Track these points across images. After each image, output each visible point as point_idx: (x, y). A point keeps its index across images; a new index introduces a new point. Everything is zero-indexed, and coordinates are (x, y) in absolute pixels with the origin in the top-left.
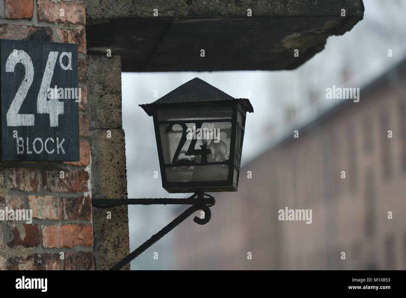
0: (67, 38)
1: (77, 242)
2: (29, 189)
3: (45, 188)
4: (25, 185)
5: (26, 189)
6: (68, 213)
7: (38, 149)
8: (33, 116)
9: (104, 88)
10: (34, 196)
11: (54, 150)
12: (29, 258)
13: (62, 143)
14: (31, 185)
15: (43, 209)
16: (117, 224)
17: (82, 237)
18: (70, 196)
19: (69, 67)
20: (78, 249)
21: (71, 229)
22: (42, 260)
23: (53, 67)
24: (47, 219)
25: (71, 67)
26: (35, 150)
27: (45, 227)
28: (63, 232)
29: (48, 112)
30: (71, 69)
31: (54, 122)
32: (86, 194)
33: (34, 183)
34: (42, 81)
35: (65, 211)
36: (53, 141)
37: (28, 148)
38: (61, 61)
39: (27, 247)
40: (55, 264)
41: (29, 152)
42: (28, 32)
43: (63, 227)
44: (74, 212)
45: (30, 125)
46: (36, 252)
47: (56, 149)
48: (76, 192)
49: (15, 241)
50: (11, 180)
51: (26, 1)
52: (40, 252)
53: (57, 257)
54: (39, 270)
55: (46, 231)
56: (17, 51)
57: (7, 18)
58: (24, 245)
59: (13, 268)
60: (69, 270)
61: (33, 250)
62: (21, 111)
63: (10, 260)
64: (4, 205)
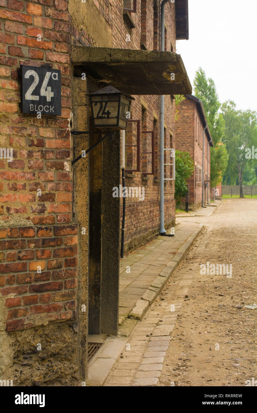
0: (60, 68)
1: (62, 147)
2: (39, 125)
3: (48, 125)
5: (38, 125)
6: (58, 136)
7: (41, 109)
8: (39, 96)
9: (80, 90)
10: (42, 128)
12: (38, 151)
15: (46, 133)
16: (83, 141)
17: (65, 145)
18: (60, 129)
19: (57, 79)
20: (64, 149)
21: (59, 141)
22: (45, 152)
23: (48, 78)
24: (48, 137)
27: (47, 140)
28: (56, 142)
29: (46, 96)
30: (57, 80)
31: (49, 99)
32: (68, 129)
33: (42, 123)
34: (43, 83)
35: (57, 135)
36: (48, 107)
37: (35, 109)
38: (52, 76)
39: (38, 147)
40: (52, 154)
42: (41, 65)
44: (62, 135)
45: (37, 100)
46: (42, 149)
47: (50, 110)
48: (63, 128)
49: (32, 144)
50: (30, 121)
51: (40, 52)
52: (44, 149)
53: (53, 152)
54: (43, 156)
55: (48, 142)
56: (30, 71)
57: (30, 58)
58: (36, 146)
59: (30, 154)
60: (58, 157)
61: (40, 148)
62: (32, 94)
63: (29, 151)
64: (26, 130)
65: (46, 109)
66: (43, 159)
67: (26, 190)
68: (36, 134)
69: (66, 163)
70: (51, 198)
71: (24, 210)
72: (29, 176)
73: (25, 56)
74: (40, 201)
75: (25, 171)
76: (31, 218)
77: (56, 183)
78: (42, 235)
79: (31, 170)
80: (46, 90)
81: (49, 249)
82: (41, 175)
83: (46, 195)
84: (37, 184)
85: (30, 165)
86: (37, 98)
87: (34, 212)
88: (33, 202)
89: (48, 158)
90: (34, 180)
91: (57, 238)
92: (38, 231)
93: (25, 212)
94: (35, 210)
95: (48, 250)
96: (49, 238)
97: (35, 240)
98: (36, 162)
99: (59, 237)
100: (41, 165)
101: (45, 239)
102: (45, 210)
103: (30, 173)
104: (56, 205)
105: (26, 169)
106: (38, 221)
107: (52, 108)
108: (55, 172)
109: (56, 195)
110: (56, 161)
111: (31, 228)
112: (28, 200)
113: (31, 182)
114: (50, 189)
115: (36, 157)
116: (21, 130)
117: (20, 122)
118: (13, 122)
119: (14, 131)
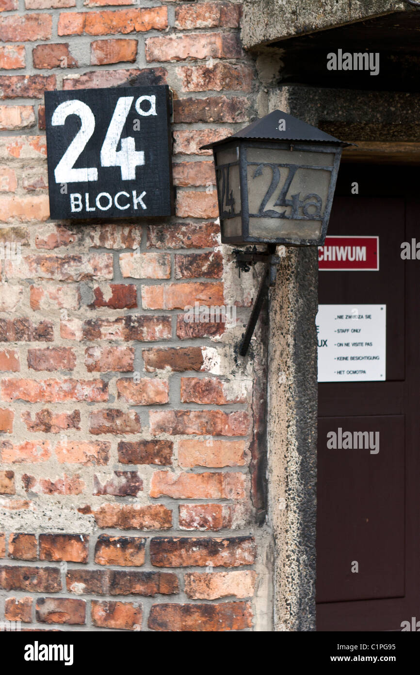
0: (190, 76)
2: (119, 246)
3: (147, 244)
4: (114, 242)
5: (116, 246)
6: (182, 272)
7: (104, 204)
8: (96, 169)
10: (128, 254)
11: (128, 205)
12: (117, 321)
14: (123, 242)
15: (143, 267)
17: (205, 298)
19: (152, 112)
21: (187, 288)
22: (138, 322)
23: (125, 114)
24: (150, 278)
25: (154, 112)
26: (98, 204)
27: (146, 287)
28: (174, 292)
29: (118, 165)
30: (155, 114)
31: (128, 174)
32: (217, 250)
33: (129, 240)
35: (178, 269)
36: (128, 195)
37: (87, 205)
38: (138, 106)
39: (115, 308)
40: (161, 326)
41: (88, 209)
42: (128, 76)
43: (174, 287)
44: (193, 270)
45: (91, 179)
46: (129, 314)
47: (131, 203)
48: (199, 247)
49: (97, 303)
50: (92, 238)
51: (123, 43)
52: (135, 314)
53: (164, 320)
54: (132, 332)
55: (147, 292)
56: (69, 102)
57: (95, 65)
58: (108, 306)
59: (91, 331)
60: (182, 334)
61: (123, 312)
62: (77, 166)
63: (89, 323)
64: (79, 264)
66: (131, 343)
67: (78, 429)
68: (110, 273)
69: (208, 352)
70: (158, 454)
71: (74, 487)
72: (87, 391)
73: (80, 63)
74: (122, 463)
75: (75, 377)
76: (95, 508)
77: (176, 413)
78: (111, 562)
79: (94, 373)
80: (119, 148)
81: (131, 603)
82: (125, 387)
83: (142, 447)
84: (115, 414)
85: (90, 361)
86: (90, 175)
87: (102, 492)
88: (98, 462)
89: (147, 337)
90: (104, 401)
91: (159, 574)
92: (97, 548)
93: (74, 492)
94: (105, 487)
95: (128, 607)
96: (133, 570)
97: (87, 572)
98: (110, 352)
99: (165, 571)
100: (126, 361)
101: (119, 573)
102: (138, 489)
103: (89, 383)
104: (173, 476)
105: (80, 372)
106: (115, 519)
107: (140, 198)
108: (170, 378)
109: (175, 446)
110: (178, 346)
111: (76, 537)
112: (84, 460)
113: (96, 408)
114: (154, 431)
115: (109, 337)
116: (62, 264)
117: (62, 244)
118: (40, 244)
119: (43, 269)
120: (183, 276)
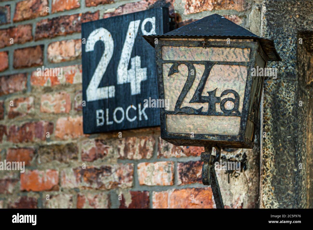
2: (138, 157)
3: (158, 154)
4: (134, 153)
5: (135, 157)
6: (181, 178)
7: (119, 118)
8: (114, 87)
10: (144, 164)
11: (135, 117)
13: (144, 109)
14: (140, 153)
15: (154, 175)
17: (197, 202)
23: (134, 36)
24: (158, 185)
25: (154, 32)
26: (115, 119)
27: (156, 193)
29: (129, 81)
30: (155, 33)
31: (135, 89)
33: (143, 150)
34: (121, 52)
35: (179, 176)
36: (135, 109)
37: (107, 119)
38: (143, 28)
41: (108, 123)
42: (147, 6)
43: (175, 193)
44: (190, 176)
45: (111, 96)
47: (138, 115)
49: (121, 208)
50: (119, 150)
55: (157, 196)
56: (97, 30)
62: (100, 86)
64: (109, 174)
65: (132, 113)
68: (130, 181)
80: (129, 67)
86: (110, 92)
107: (143, 111)
116: (98, 175)
117: (99, 157)
118: (85, 157)
119: (85, 179)
120: (182, 182)
